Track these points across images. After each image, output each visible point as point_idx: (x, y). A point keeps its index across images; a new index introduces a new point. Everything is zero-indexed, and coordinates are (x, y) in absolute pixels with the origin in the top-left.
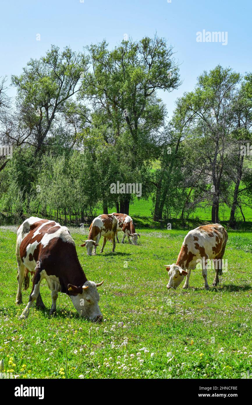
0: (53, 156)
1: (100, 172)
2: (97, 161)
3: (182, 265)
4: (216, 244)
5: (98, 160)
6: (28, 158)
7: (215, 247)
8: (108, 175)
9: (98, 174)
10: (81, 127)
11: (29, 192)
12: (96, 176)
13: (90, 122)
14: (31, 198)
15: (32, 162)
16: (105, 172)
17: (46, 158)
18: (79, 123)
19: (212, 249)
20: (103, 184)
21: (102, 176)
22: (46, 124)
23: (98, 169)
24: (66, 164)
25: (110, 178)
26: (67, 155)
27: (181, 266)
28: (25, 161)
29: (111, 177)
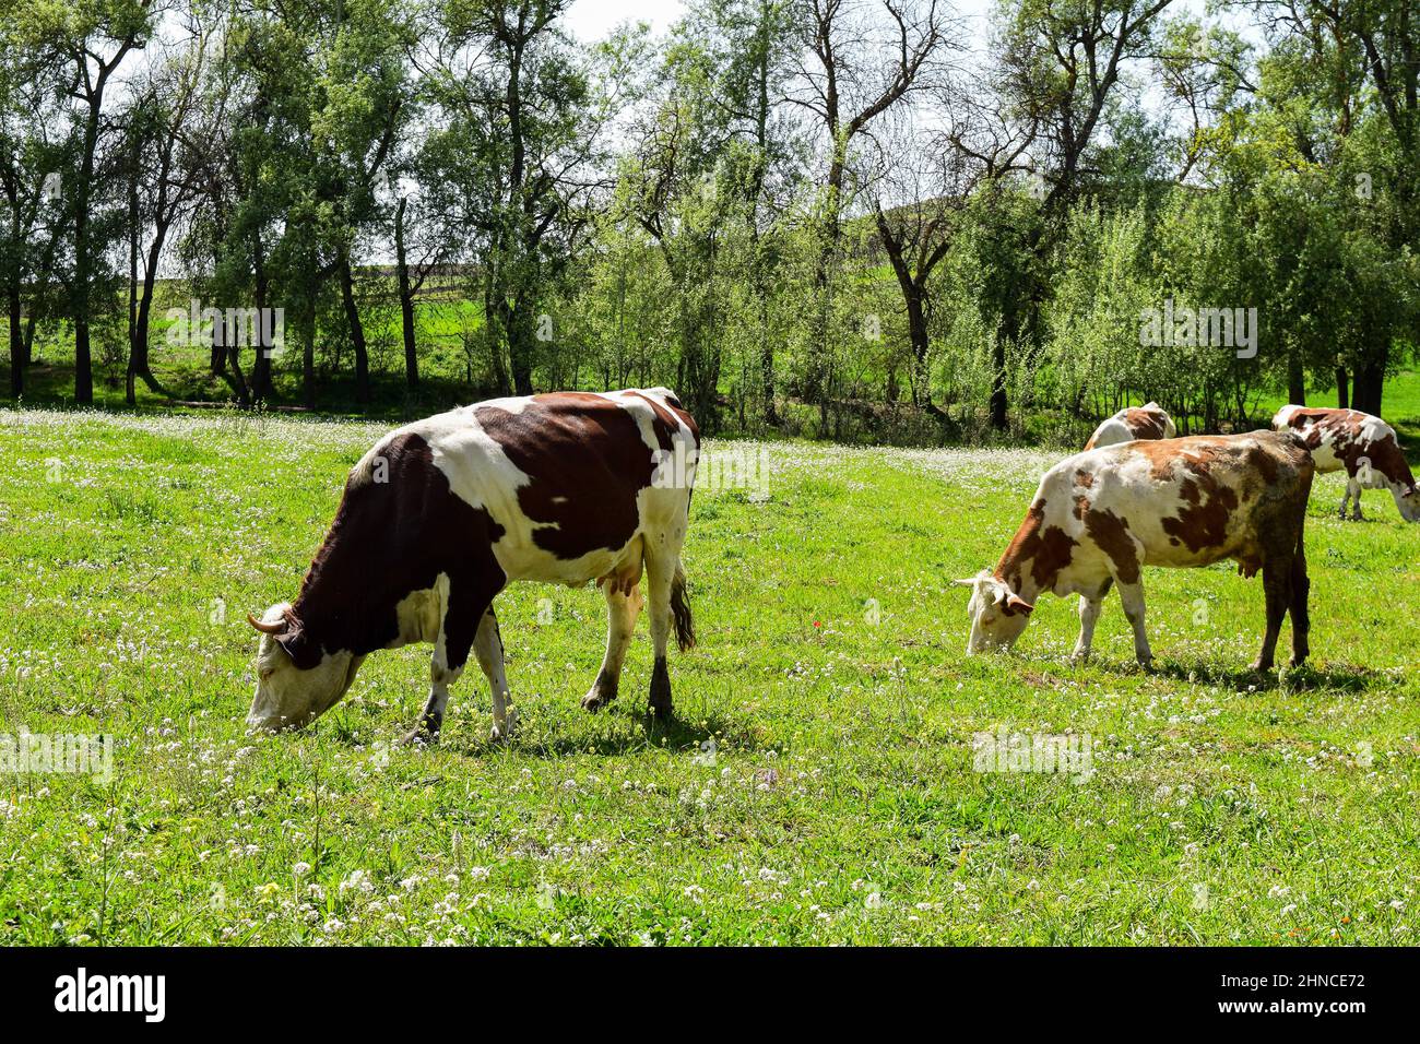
0: (1102, 212)
1: (1270, 262)
2: (1257, 225)
3: (1012, 576)
4: (1181, 510)
5: (1264, 223)
6: (1021, 220)
7: (1173, 520)
8: (1296, 275)
9: (1263, 270)
10: (1219, 108)
11: (1014, 337)
12: (1256, 280)
13: (1252, 89)
14: (1022, 356)
15: (1036, 234)
16: (1286, 265)
17: (1081, 218)
18: (1213, 97)
19: (1160, 525)
20: (1278, 304)
21: (1277, 276)
22: (1088, 100)
23: (1262, 255)
24: (1150, 241)
25: (1303, 286)
26: (1151, 206)
27: (1011, 581)
28: (1013, 230)
29: (1310, 281)
